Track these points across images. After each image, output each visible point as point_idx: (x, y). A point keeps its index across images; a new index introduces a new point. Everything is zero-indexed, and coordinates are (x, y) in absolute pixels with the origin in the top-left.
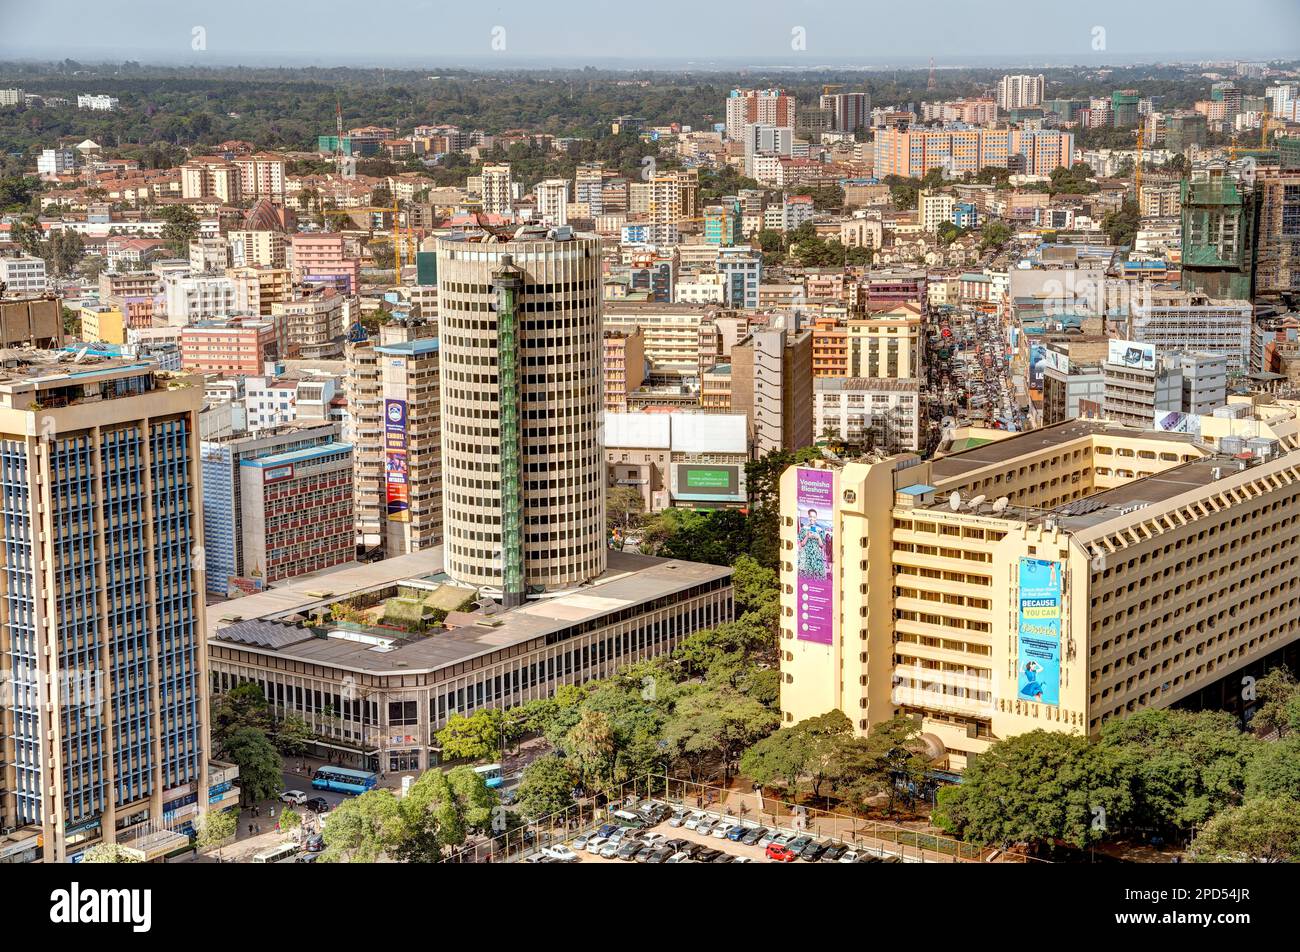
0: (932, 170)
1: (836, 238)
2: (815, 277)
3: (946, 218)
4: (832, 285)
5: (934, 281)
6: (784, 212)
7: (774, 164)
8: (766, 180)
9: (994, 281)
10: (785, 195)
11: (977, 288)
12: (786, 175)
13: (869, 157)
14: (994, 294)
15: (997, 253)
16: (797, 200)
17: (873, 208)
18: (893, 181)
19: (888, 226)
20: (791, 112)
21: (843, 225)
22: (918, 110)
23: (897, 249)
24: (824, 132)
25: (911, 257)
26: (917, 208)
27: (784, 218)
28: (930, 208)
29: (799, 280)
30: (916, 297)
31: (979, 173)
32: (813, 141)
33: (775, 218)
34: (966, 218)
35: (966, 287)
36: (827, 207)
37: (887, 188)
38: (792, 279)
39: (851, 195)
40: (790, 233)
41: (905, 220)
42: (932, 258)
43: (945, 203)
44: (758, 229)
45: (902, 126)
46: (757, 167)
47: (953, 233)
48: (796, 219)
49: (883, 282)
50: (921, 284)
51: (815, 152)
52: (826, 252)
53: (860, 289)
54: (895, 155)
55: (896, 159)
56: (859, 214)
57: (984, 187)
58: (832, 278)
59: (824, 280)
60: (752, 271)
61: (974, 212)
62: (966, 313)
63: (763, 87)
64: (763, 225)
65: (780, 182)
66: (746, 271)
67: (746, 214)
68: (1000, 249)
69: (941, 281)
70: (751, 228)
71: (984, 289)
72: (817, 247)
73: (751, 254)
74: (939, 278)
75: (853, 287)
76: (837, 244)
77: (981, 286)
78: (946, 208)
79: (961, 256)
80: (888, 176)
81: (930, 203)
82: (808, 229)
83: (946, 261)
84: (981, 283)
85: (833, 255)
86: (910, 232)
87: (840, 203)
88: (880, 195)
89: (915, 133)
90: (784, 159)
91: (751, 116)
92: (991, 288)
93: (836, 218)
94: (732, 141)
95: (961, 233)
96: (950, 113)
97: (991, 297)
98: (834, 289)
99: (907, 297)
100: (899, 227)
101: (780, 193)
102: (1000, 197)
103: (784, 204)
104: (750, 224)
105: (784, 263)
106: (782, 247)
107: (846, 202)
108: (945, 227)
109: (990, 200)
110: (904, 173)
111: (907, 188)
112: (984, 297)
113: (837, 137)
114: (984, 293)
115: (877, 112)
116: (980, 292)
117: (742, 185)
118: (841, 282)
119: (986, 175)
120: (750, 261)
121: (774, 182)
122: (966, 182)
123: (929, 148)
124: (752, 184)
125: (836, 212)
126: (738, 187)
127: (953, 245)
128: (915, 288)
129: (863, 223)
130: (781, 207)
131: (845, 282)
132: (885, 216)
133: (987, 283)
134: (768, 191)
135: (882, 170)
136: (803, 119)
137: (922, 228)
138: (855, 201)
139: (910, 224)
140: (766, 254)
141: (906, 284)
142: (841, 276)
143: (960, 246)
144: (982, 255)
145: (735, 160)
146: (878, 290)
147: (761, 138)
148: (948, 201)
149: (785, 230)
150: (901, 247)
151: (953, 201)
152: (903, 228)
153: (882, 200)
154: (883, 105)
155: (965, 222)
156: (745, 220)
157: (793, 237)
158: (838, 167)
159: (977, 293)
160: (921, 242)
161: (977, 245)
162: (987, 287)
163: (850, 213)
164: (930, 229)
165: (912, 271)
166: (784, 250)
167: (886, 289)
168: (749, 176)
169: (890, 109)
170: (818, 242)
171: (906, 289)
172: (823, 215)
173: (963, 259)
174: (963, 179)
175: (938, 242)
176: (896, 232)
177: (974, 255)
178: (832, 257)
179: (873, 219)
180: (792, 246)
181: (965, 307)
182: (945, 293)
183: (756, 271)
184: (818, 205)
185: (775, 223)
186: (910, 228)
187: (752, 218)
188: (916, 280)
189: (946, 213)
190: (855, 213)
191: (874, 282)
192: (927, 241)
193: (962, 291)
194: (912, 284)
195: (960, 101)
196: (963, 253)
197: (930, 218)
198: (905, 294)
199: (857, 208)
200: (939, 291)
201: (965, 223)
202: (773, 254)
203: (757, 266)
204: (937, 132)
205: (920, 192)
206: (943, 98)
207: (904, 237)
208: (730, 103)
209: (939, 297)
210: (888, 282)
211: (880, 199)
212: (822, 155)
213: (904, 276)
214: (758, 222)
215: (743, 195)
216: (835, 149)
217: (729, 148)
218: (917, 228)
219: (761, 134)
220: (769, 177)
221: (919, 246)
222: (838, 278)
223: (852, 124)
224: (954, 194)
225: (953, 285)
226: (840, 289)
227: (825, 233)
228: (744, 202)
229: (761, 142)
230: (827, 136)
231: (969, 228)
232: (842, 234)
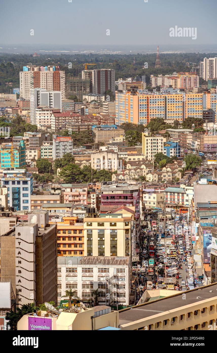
0: (152, 120)
1: (88, 164)
2: (69, 190)
3: (160, 151)
4: (79, 195)
5: (149, 193)
6: (54, 147)
7: (49, 115)
8: (44, 126)
9: (187, 192)
10: (54, 136)
11: (176, 197)
12: (57, 122)
13: (113, 111)
14: (187, 201)
15: (193, 175)
16: (62, 139)
17: (114, 144)
18: (127, 127)
19: (122, 156)
20: (63, 81)
21: (92, 156)
22: (148, 81)
23: (127, 171)
24: (85, 95)
25: (136, 177)
26: (141, 145)
27: (54, 151)
28: (150, 144)
29: (57, 192)
30: (132, 203)
31: (184, 122)
32: (76, 100)
33: (48, 151)
34: (173, 151)
35: (169, 197)
36: (83, 144)
37: (122, 132)
38: (53, 191)
39: (99, 136)
40: (57, 161)
41: (134, 152)
42: (150, 177)
43: (159, 141)
44: (36, 158)
45: (134, 91)
46: (38, 118)
47: (164, 161)
48: (61, 151)
49: (111, 193)
50: (135, 194)
51: (79, 107)
52: (81, 173)
53: (98, 198)
54: (129, 110)
55: (129, 112)
56: (103, 148)
57: (187, 131)
58: (80, 190)
59: (75, 192)
60: (25, 186)
61: (178, 147)
62: (168, 213)
63: (46, 64)
64: (40, 156)
65: (53, 128)
66: (21, 186)
67: (28, 148)
68: (195, 170)
69: (155, 192)
70: (32, 158)
71: (181, 198)
72: (75, 170)
73: (24, 174)
74: (153, 190)
75: (93, 196)
76: (88, 169)
77: (178, 196)
78: (159, 144)
79: (169, 176)
80: (124, 124)
81: (149, 141)
82: (69, 158)
83: (160, 179)
84: (178, 193)
85: (85, 175)
86: (136, 160)
87: (93, 141)
88: (118, 136)
89: (141, 95)
90: (56, 112)
91: (36, 82)
92: (186, 197)
93: (89, 151)
94: (23, 100)
95: (170, 161)
96: (168, 82)
97: (185, 203)
98: (81, 198)
99: (127, 203)
100: (129, 157)
101: (51, 134)
102: (196, 138)
103: (54, 142)
104: (31, 155)
105: (54, 180)
106: (52, 170)
107: (96, 140)
108: (159, 157)
109: (189, 140)
110: (135, 121)
111: (134, 132)
112: (181, 203)
113: (93, 98)
114: (181, 200)
115: (120, 81)
116: (178, 200)
117: (27, 129)
118: (86, 193)
119: (188, 123)
120: (24, 179)
121: (49, 127)
122: (175, 128)
123: (151, 105)
124: (33, 129)
125: (89, 148)
126: (25, 130)
127: (164, 168)
128: (132, 197)
129: (105, 154)
130: (51, 144)
131: (89, 193)
132: (120, 150)
133: (183, 194)
134: (44, 133)
135: (121, 119)
136: (70, 85)
137: (145, 157)
138: (102, 140)
139: (137, 155)
140: (41, 175)
141: (125, 194)
142: (86, 189)
143: (169, 169)
144: (183, 175)
145: (24, 113)
146: (107, 198)
147: (40, 98)
148: (161, 140)
149: (54, 159)
150: (130, 170)
151: (165, 140)
152: (132, 158)
153: (120, 139)
154: (125, 77)
155: (172, 152)
156: (28, 153)
157: (59, 164)
158: (92, 118)
159: (176, 200)
160: (143, 166)
161: (180, 169)
162: (183, 196)
163: (98, 148)
164: (149, 158)
165: (132, 186)
166: (53, 172)
167: (113, 197)
168: (33, 124)
169: (129, 80)
170: (75, 167)
171: (126, 198)
172: (80, 149)
173: (171, 178)
174: (173, 125)
175: (155, 167)
176: (127, 160)
177: (178, 175)
178: (84, 177)
179: (112, 152)
180: (59, 170)
181: (168, 210)
182: (155, 200)
183: (28, 186)
184: (77, 142)
185: (48, 154)
186: (136, 158)
187: (33, 151)
188: (132, 191)
189: (160, 148)
190: (101, 148)
191: (104, 193)
192: (147, 166)
193: (167, 199)
194: (129, 194)
195: (175, 74)
196: (171, 174)
197: (149, 151)
198: (125, 200)
199: (103, 144)
200: (152, 199)
201: (173, 154)
202: (45, 175)
203: (29, 182)
204: (156, 94)
205: (143, 134)
206: (164, 72)
207: (132, 163)
208: (22, 75)
209: (152, 203)
210: (114, 193)
211: (118, 138)
212: (83, 110)
213: (124, 189)
214: (36, 154)
215: (27, 135)
216: (91, 106)
217: (21, 104)
218: (141, 158)
219: (40, 95)
220: (46, 124)
221: (142, 169)
222: (84, 191)
223: (103, 89)
224: (167, 135)
225: (162, 195)
226: (85, 198)
227: (81, 161)
228: (27, 140)
229: (40, 101)
230: (87, 97)
231: (175, 158)
232: (92, 161)
